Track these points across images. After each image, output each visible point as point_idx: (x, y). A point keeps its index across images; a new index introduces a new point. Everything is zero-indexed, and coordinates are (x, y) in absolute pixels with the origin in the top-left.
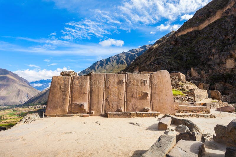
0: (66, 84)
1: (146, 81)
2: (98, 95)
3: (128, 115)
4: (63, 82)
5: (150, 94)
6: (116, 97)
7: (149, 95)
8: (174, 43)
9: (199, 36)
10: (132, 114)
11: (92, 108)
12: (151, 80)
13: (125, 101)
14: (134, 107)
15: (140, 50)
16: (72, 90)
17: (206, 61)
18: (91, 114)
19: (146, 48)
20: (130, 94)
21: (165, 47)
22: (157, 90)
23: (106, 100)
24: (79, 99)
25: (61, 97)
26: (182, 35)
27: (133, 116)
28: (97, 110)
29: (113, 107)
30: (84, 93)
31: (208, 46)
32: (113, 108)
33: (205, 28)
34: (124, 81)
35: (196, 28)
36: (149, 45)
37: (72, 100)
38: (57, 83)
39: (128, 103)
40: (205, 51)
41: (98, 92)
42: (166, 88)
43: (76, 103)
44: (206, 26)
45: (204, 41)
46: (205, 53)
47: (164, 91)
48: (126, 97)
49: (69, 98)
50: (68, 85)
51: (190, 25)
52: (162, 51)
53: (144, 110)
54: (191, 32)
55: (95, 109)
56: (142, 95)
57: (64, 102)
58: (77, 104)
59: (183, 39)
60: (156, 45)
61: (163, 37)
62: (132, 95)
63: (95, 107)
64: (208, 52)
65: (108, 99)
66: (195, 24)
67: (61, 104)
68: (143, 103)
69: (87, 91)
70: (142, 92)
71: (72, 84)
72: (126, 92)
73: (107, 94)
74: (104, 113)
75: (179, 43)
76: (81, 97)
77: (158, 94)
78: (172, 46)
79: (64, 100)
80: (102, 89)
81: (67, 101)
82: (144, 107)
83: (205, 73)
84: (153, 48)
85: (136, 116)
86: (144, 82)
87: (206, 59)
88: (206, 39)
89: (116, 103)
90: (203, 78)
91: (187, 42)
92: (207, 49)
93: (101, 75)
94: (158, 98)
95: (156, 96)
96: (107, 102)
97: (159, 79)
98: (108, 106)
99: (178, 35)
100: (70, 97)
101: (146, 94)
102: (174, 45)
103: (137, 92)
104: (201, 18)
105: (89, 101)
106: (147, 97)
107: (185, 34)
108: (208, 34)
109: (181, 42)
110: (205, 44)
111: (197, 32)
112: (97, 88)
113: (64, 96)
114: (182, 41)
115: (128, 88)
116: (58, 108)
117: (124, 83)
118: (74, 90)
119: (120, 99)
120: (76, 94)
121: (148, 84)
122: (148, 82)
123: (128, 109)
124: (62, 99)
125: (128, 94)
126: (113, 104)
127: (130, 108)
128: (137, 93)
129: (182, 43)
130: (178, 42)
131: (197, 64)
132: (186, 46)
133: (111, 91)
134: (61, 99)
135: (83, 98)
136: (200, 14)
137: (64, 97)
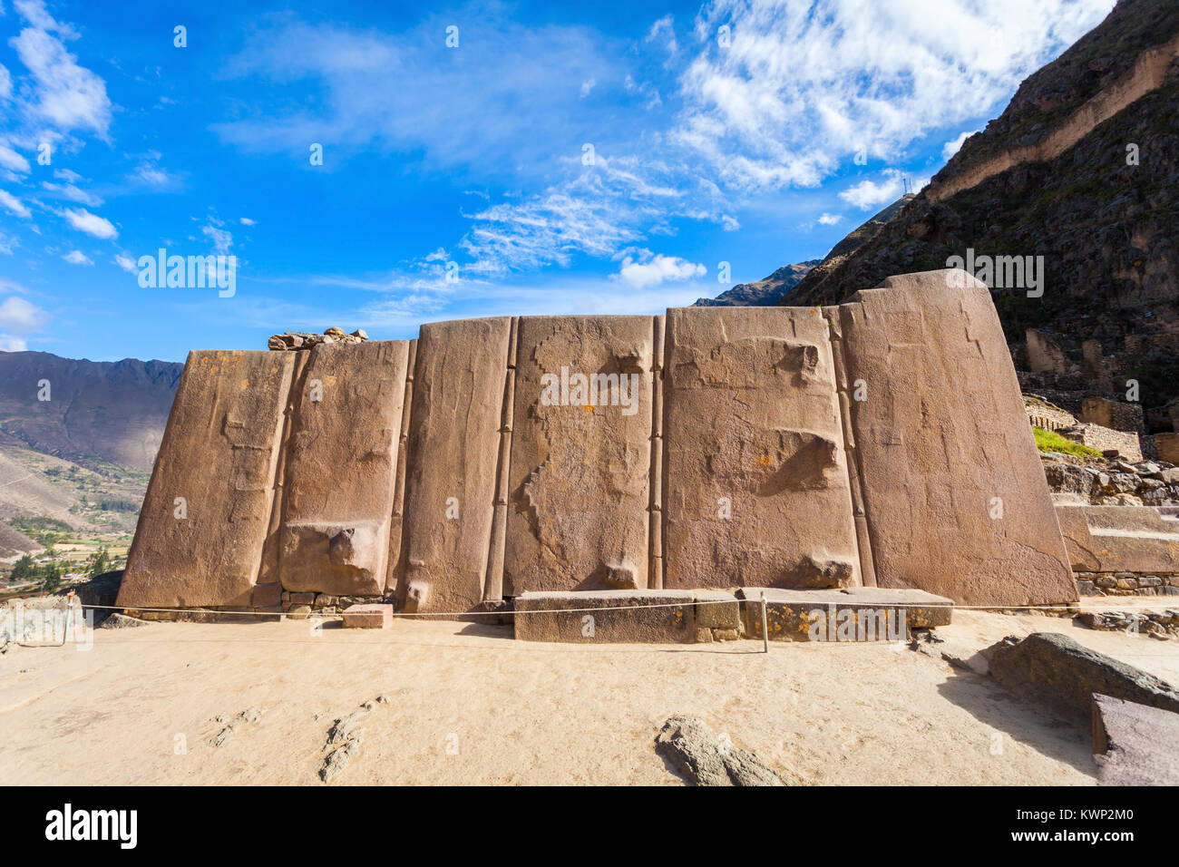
0: (259, 401)
1: (812, 351)
2: (463, 464)
3: (671, 618)
4: (243, 385)
5: (847, 447)
6: (590, 480)
7: (840, 457)
8: (921, 229)
9: (1045, 187)
10: (704, 617)
11: (414, 560)
12: (844, 341)
13: (651, 507)
14: (723, 550)
15: (767, 286)
16: (293, 437)
17: (1104, 297)
18: (402, 603)
19: (794, 276)
20: (688, 452)
21: (883, 252)
22: (900, 414)
23: (519, 497)
24: (335, 493)
25: (224, 486)
26: (959, 195)
27: (720, 631)
28: (453, 573)
29: (563, 549)
30: (369, 457)
31: (1105, 224)
32: (563, 556)
33: (1080, 143)
34: (646, 363)
35: (1028, 154)
36: (806, 263)
37: (287, 505)
38: (206, 392)
39: (681, 516)
40: (1089, 250)
41: (463, 443)
42: (970, 397)
43: (310, 524)
44: (1080, 135)
45: (1082, 205)
46: (1092, 256)
47: (960, 423)
48: (666, 471)
49: (270, 493)
50: (274, 405)
51: (994, 144)
52: (868, 267)
53: (805, 575)
54: (1005, 176)
55: (434, 570)
56: (786, 455)
57: (237, 516)
58: (313, 529)
59: (966, 210)
60: (837, 260)
61: (866, 224)
62: (709, 459)
63: (437, 554)
64: (1106, 252)
65: (527, 491)
66: (1020, 136)
67: (216, 532)
68: (793, 516)
69: (389, 443)
70: (781, 436)
71: (299, 397)
72: (660, 442)
73: (521, 454)
74: (497, 596)
75: (949, 229)
76: (345, 485)
77: (912, 448)
78: (913, 243)
79: (236, 505)
80: (492, 425)
81: (256, 512)
82: (805, 550)
83: (1105, 353)
84: (823, 273)
85: (742, 629)
86: (797, 360)
87: (1100, 284)
88: (1089, 190)
89: (588, 521)
90: (1096, 375)
91: (988, 220)
92: (1103, 237)
93: (486, 331)
94: (916, 480)
95: (900, 462)
96: (525, 514)
97: (908, 333)
98: (528, 538)
99: (942, 197)
100: (276, 486)
101: (819, 450)
102: (926, 238)
103: (747, 435)
104: (1046, 107)
105: (401, 512)
106: (828, 473)
107: (976, 187)
108: (1098, 170)
109: (960, 223)
110: (1087, 216)
111: (1037, 172)
112: (459, 417)
113: (242, 477)
114: (963, 219)
115: (676, 411)
116: (194, 562)
117: (648, 376)
118: (302, 439)
119: (617, 494)
120: (316, 462)
121: (825, 369)
122: (826, 357)
123: (676, 563)
124: (225, 498)
125: (674, 450)
126: (566, 528)
127: (696, 556)
128: (742, 444)
129: (964, 225)
130: (944, 223)
131: (1054, 314)
132: (987, 237)
133: (553, 435)
134: (222, 498)
135: (360, 485)
136: (1044, 91)
137: (240, 483)
